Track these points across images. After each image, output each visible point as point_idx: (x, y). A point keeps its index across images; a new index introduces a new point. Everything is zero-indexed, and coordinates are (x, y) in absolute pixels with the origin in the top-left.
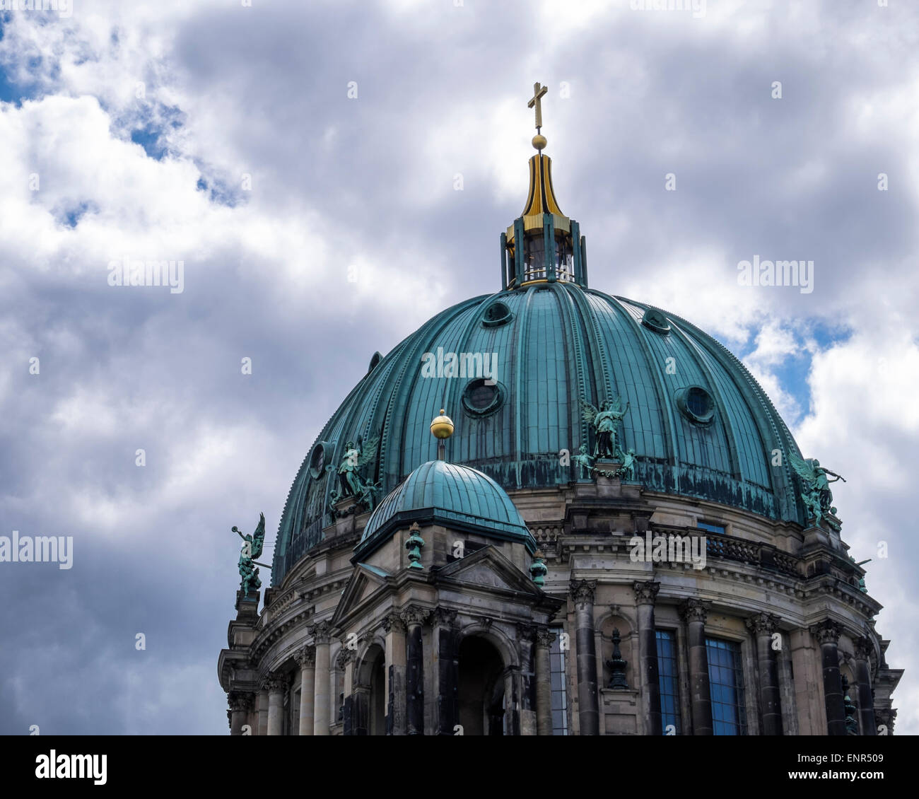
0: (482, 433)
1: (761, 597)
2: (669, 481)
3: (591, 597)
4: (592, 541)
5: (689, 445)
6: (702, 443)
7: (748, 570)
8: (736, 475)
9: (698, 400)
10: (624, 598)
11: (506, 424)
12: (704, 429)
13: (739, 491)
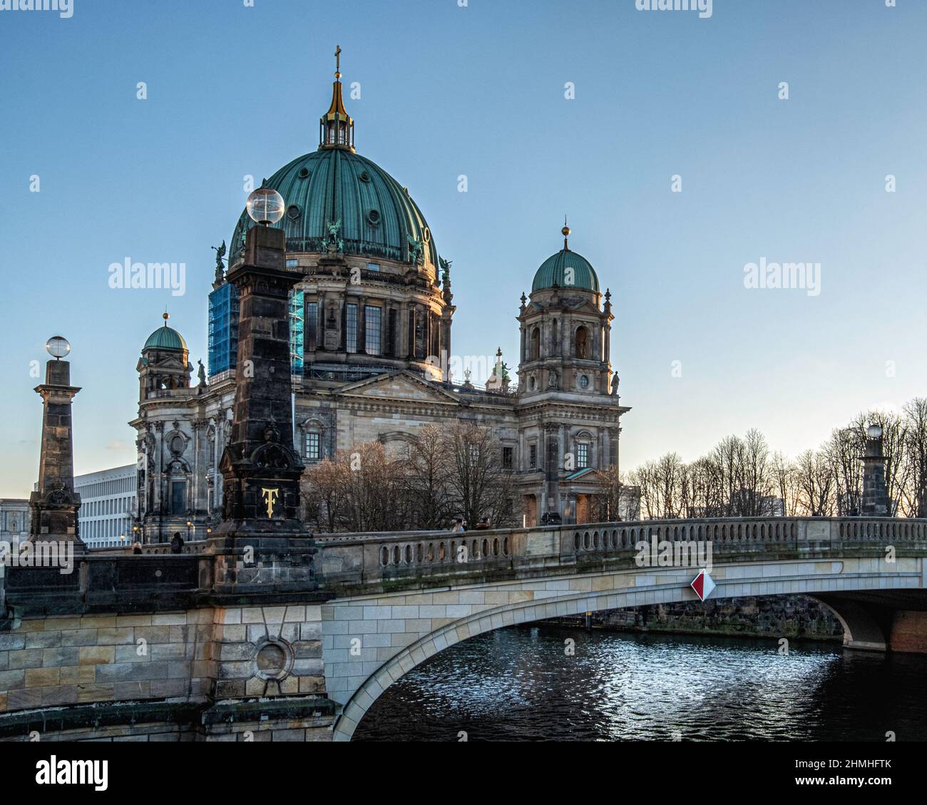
0: (293, 227)
1: (389, 293)
2: (358, 249)
3: (324, 296)
4: (324, 277)
5: (368, 234)
6: (374, 232)
7: (383, 284)
8: (385, 245)
9: (374, 213)
10: (335, 296)
11: (301, 225)
12: (375, 227)
13: (386, 251)
